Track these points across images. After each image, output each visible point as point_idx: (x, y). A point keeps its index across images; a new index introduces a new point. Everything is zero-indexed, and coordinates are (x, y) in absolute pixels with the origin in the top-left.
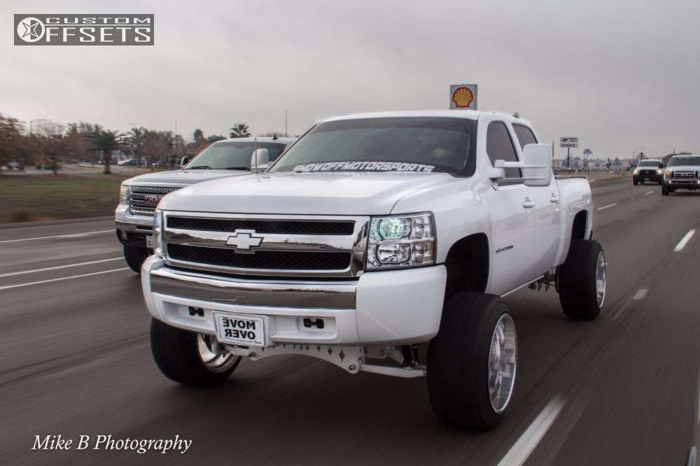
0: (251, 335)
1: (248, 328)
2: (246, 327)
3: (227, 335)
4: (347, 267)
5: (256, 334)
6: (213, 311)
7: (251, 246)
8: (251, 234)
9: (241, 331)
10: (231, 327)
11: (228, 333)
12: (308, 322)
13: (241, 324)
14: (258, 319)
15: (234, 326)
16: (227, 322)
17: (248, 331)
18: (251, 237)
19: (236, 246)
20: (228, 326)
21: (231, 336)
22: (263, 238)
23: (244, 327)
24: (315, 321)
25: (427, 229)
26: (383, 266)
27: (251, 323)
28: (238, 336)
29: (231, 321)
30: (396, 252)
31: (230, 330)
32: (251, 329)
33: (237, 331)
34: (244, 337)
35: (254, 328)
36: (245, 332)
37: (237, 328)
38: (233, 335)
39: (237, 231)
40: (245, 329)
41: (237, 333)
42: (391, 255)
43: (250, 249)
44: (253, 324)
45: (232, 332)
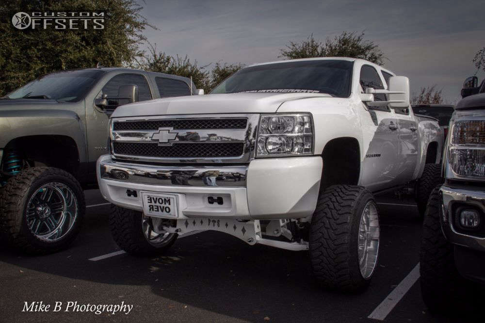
0: (168, 210)
1: (165, 204)
2: (164, 203)
3: (150, 210)
4: (241, 155)
5: (171, 208)
6: (141, 191)
7: (169, 140)
8: (169, 131)
9: (160, 207)
10: (153, 204)
11: (151, 208)
12: (211, 199)
13: (161, 201)
14: (172, 196)
15: (155, 202)
16: (150, 199)
17: (165, 206)
18: (169, 133)
19: (158, 140)
20: (151, 202)
21: (153, 210)
22: (178, 133)
23: (162, 203)
24: (216, 198)
25: (307, 126)
26: (271, 155)
27: (167, 199)
28: (158, 211)
29: (153, 198)
30: (281, 144)
31: (153, 206)
32: (167, 205)
33: (157, 206)
34: (162, 211)
35: (170, 204)
36: (163, 207)
37: (158, 204)
38: (154, 209)
39: (160, 129)
40: (163, 205)
41: (158, 208)
42: (278, 146)
43: (168, 142)
44: (168, 201)
45: (154, 207)
